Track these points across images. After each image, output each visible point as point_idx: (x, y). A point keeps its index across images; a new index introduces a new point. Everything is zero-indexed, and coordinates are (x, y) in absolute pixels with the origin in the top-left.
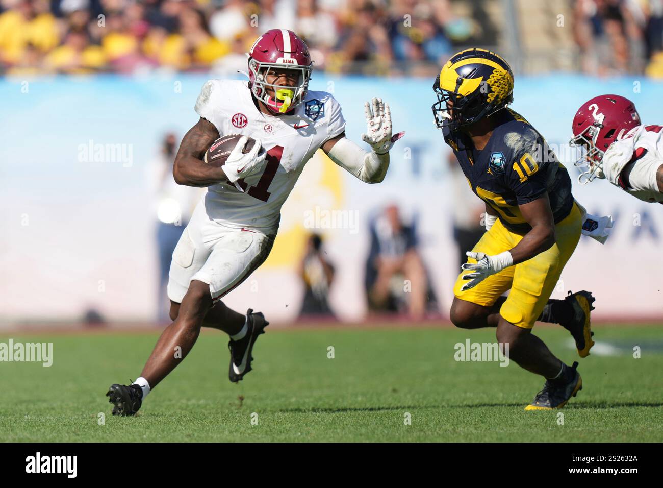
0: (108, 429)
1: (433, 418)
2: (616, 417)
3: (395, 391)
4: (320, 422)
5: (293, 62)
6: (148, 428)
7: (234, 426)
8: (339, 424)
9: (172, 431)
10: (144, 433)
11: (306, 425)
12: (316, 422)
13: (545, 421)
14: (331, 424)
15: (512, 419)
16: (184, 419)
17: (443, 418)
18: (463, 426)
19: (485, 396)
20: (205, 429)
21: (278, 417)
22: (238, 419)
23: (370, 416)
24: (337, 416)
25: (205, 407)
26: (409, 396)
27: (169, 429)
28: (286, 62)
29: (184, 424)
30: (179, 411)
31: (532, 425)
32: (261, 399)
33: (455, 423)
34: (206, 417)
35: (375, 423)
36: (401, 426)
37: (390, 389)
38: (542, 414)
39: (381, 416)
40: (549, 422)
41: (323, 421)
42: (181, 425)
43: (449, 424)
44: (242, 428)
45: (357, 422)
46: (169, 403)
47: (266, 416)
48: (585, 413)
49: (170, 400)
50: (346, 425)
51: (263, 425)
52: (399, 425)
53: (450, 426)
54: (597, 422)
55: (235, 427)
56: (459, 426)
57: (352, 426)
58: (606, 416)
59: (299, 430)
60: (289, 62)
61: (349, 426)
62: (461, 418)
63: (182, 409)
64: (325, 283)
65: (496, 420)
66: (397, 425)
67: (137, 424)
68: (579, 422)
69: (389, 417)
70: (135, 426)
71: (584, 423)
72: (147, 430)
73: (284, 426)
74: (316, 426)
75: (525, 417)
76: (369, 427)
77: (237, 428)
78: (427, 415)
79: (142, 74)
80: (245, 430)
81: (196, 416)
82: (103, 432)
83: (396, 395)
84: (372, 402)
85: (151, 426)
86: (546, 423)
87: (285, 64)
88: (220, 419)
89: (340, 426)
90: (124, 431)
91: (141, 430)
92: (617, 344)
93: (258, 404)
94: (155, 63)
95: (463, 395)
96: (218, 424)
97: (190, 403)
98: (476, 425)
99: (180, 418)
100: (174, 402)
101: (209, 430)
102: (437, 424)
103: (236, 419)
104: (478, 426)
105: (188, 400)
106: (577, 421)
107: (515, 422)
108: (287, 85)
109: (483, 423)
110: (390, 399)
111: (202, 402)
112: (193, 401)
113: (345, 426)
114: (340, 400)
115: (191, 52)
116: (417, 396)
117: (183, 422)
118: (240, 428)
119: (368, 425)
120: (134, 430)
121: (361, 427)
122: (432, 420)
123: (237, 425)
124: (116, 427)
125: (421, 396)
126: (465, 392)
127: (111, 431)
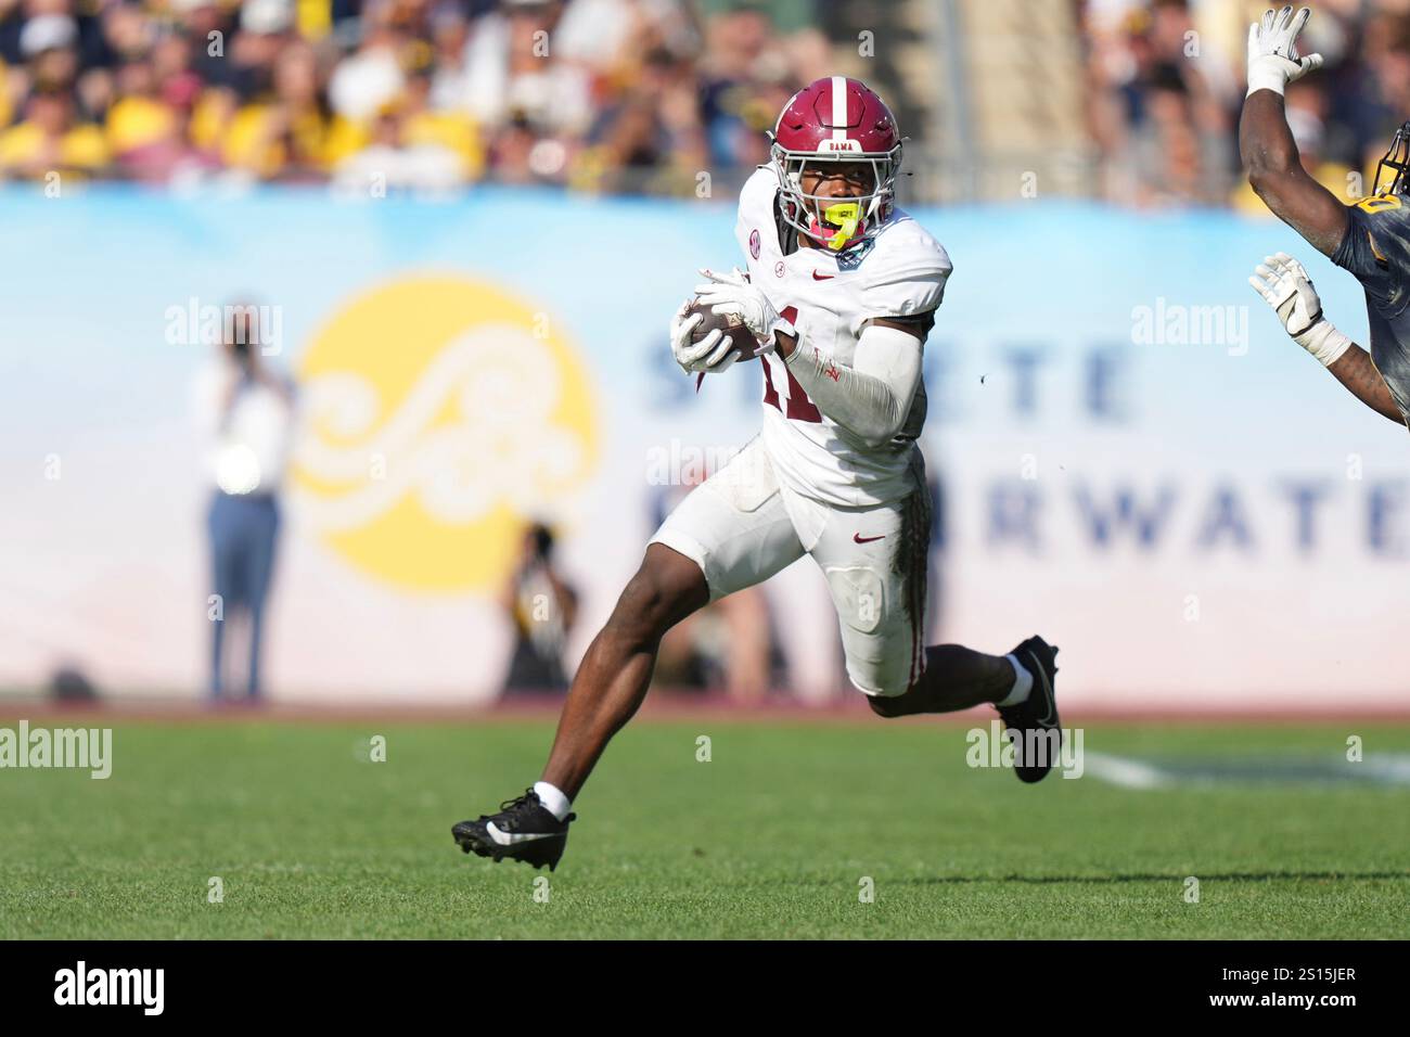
0: (100, 921)
1: (778, 910)
2: (1158, 916)
3: (698, 852)
4: (541, 915)
5: (850, 148)
6: (185, 919)
7: (363, 920)
8: (582, 920)
9: (234, 927)
10: (176, 929)
11: (514, 919)
12: (533, 916)
13: (1010, 921)
14: (565, 920)
15: (942, 917)
16: (261, 903)
17: (797, 911)
18: (840, 929)
19: (886, 867)
20: (303, 925)
21: (455, 902)
22: (371, 906)
23: (646, 904)
24: (578, 904)
25: (303, 879)
26: (727, 864)
27: (230, 923)
28: (837, 148)
29: (260, 913)
30: (249, 887)
31: (983, 928)
32: (419, 864)
33: (823, 923)
34: (306, 901)
35: (656, 919)
36: (711, 925)
37: (689, 848)
38: (1005, 907)
39: (669, 904)
40: (1019, 924)
41: (548, 913)
42: (254, 915)
43: (811, 925)
44: (380, 923)
45: (620, 916)
46: (229, 869)
47: (431, 901)
48: (1095, 907)
49: (232, 864)
50: (597, 921)
51: (422, 920)
52: (707, 924)
53: (814, 929)
54: (1118, 926)
55: (366, 922)
56: (831, 928)
57: (610, 924)
58: (1139, 914)
59: (499, 931)
60: (844, 147)
61: (602, 924)
62: (836, 913)
63: (257, 883)
64: (558, 625)
65: (909, 918)
66: (703, 925)
67: (161, 911)
68: (1080, 924)
69: (685, 908)
70: (158, 915)
71: (1091, 927)
72: (182, 924)
73: (467, 921)
74: (534, 923)
75: (969, 912)
76: (644, 927)
77: (369, 923)
78: (767, 905)
79: (187, 182)
80: (387, 929)
81: (284, 897)
82: (91, 925)
83: (701, 862)
84: (651, 876)
85: (191, 917)
86: (1012, 925)
87: (835, 152)
88: (336, 904)
89: (584, 923)
90: (135, 926)
91: (171, 923)
92: (1163, 764)
93: (414, 874)
94: (215, 163)
95: (840, 864)
96: (329, 915)
97: (272, 870)
98: (866, 926)
99: (252, 901)
100: (238, 867)
101: (311, 927)
102: (784, 924)
103: (368, 905)
104: (871, 929)
105: (269, 863)
106: (1077, 923)
107: (948, 922)
108: (847, 196)
109: (880, 922)
110: (688, 870)
111: (297, 868)
112: (280, 866)
113: (595, 923)
114: (586, 870)
115: (287, 140)
116: (744, 865)
117: (259, 910)
118: (376, 923)
119: (643, 923)
120: (156, 923)
121: (626, 926)
122: (774, 916)
123: (370, 917)
124: (118, 916)
125: (754, 864)
126: (846, 858)
127: (108, 924)
